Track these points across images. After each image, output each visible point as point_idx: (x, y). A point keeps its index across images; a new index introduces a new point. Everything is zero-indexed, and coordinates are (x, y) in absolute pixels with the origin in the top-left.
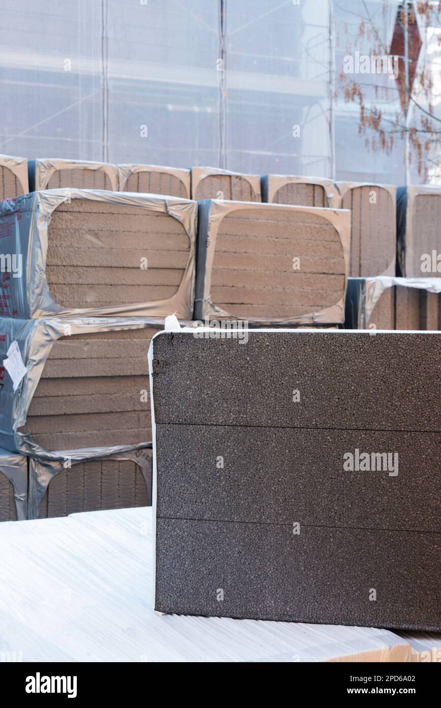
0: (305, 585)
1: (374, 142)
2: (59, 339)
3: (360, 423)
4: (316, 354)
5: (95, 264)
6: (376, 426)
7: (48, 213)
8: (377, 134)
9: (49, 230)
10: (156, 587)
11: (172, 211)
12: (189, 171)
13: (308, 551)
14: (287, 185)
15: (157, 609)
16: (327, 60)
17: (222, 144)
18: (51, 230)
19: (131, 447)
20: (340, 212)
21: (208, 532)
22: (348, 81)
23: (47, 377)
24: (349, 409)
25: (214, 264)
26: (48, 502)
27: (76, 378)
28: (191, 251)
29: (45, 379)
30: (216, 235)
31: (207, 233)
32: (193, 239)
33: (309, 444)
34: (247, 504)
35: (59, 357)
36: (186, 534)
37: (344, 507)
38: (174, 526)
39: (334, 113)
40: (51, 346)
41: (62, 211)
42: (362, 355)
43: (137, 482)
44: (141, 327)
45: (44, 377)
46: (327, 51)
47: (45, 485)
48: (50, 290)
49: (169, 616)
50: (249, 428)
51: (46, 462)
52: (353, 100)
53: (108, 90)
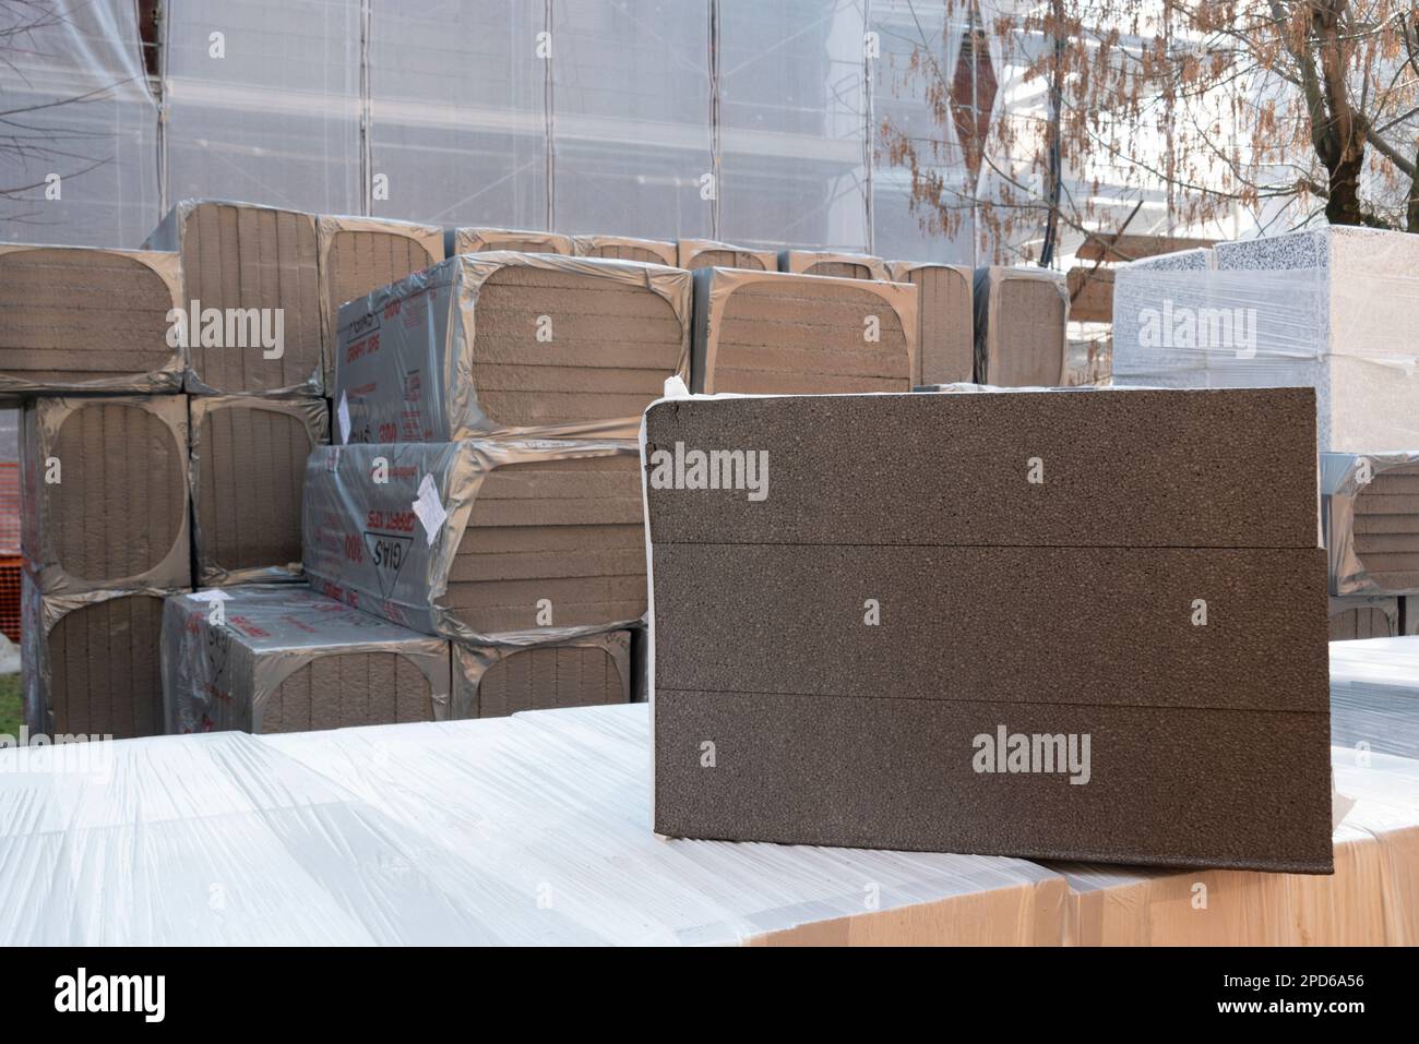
0: (891, 791)
1: (931, 222)
2: (492, 470)
3: (979, 536)
4: (907, 428)
5: (545, 362)
6: (1003, 539)
7: (475, 286)
8: (937, 211)
9: (476, 311)
10: (656, 796)
11: (656, 284)
12: (674, 245)
13: (896, 737)
14: (817, 265)
15: (656, 831)
16: (862, 111)
17: (714, 230)
18: (481, 312)
19: (599, 628)
20: (900, 286)
21: (736, 710)
22: (895, 136)
23: (477, 525)
24: (961, 513)
25: (717, 361)
26: (480, 707)
27: (519, 527)
28: (684, 344)
29: (474, 528)
30: (720, 321)
31: (706, 316)
32: (687, 327)
33: (897, 569)
34: (797, 666)
35: (492, 496)
36: (702, 713)
37: (953, 668)
38: (683, 701)
39: (873, 187)
40: (481, 480)
41: (495, 285)
42: (981, 427)
43: (609, 679)
44: (612, 453)
45: (472, 525)
46: (862, 98)
47: (475, 681)
48: (479, 399)
49: (677, 840)
50: (800, 547)
51: (476, 649)
52: (902, 163)
53: (553, 156)
